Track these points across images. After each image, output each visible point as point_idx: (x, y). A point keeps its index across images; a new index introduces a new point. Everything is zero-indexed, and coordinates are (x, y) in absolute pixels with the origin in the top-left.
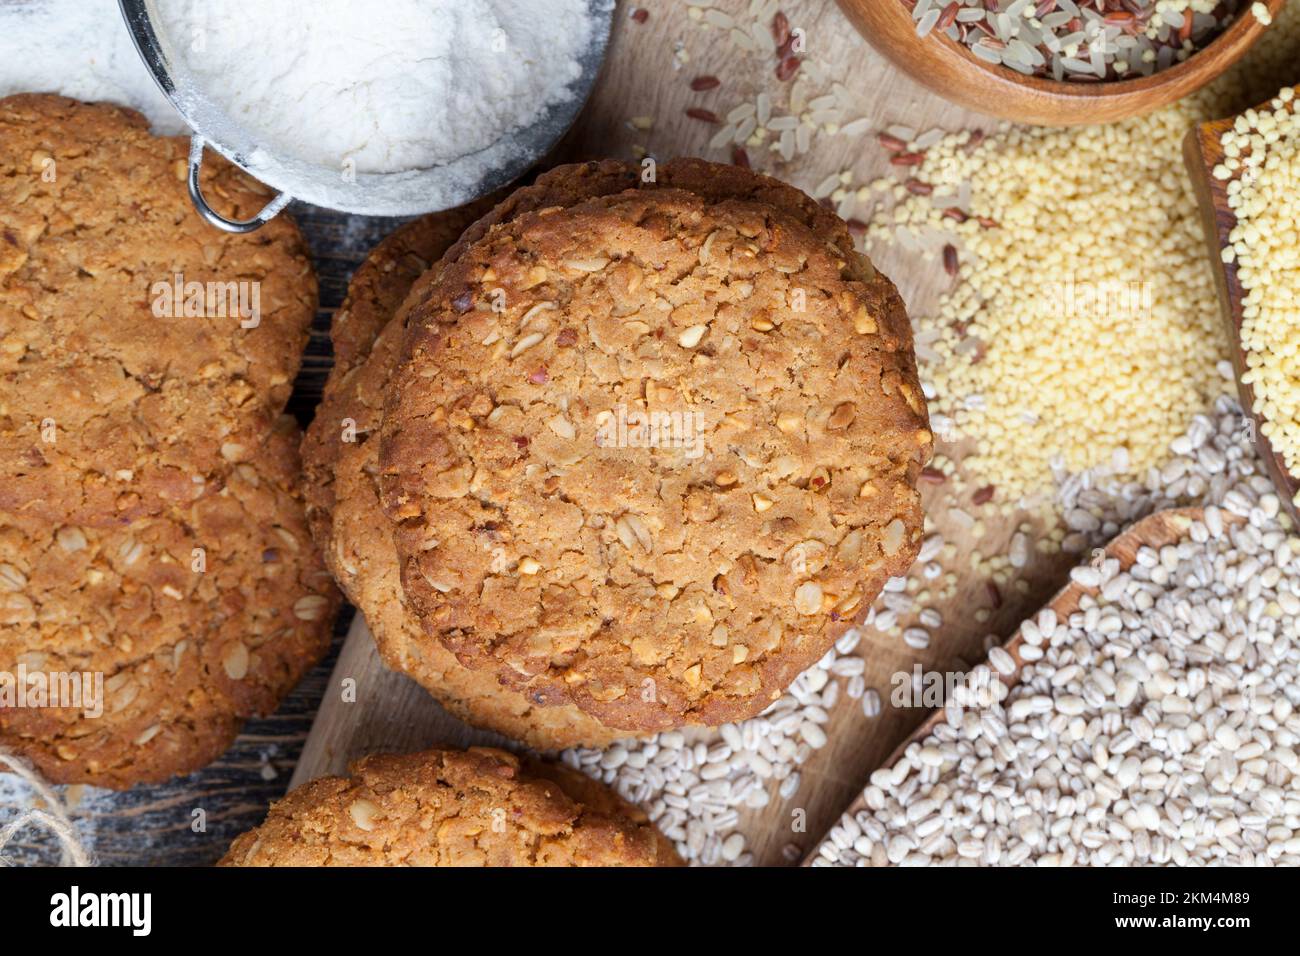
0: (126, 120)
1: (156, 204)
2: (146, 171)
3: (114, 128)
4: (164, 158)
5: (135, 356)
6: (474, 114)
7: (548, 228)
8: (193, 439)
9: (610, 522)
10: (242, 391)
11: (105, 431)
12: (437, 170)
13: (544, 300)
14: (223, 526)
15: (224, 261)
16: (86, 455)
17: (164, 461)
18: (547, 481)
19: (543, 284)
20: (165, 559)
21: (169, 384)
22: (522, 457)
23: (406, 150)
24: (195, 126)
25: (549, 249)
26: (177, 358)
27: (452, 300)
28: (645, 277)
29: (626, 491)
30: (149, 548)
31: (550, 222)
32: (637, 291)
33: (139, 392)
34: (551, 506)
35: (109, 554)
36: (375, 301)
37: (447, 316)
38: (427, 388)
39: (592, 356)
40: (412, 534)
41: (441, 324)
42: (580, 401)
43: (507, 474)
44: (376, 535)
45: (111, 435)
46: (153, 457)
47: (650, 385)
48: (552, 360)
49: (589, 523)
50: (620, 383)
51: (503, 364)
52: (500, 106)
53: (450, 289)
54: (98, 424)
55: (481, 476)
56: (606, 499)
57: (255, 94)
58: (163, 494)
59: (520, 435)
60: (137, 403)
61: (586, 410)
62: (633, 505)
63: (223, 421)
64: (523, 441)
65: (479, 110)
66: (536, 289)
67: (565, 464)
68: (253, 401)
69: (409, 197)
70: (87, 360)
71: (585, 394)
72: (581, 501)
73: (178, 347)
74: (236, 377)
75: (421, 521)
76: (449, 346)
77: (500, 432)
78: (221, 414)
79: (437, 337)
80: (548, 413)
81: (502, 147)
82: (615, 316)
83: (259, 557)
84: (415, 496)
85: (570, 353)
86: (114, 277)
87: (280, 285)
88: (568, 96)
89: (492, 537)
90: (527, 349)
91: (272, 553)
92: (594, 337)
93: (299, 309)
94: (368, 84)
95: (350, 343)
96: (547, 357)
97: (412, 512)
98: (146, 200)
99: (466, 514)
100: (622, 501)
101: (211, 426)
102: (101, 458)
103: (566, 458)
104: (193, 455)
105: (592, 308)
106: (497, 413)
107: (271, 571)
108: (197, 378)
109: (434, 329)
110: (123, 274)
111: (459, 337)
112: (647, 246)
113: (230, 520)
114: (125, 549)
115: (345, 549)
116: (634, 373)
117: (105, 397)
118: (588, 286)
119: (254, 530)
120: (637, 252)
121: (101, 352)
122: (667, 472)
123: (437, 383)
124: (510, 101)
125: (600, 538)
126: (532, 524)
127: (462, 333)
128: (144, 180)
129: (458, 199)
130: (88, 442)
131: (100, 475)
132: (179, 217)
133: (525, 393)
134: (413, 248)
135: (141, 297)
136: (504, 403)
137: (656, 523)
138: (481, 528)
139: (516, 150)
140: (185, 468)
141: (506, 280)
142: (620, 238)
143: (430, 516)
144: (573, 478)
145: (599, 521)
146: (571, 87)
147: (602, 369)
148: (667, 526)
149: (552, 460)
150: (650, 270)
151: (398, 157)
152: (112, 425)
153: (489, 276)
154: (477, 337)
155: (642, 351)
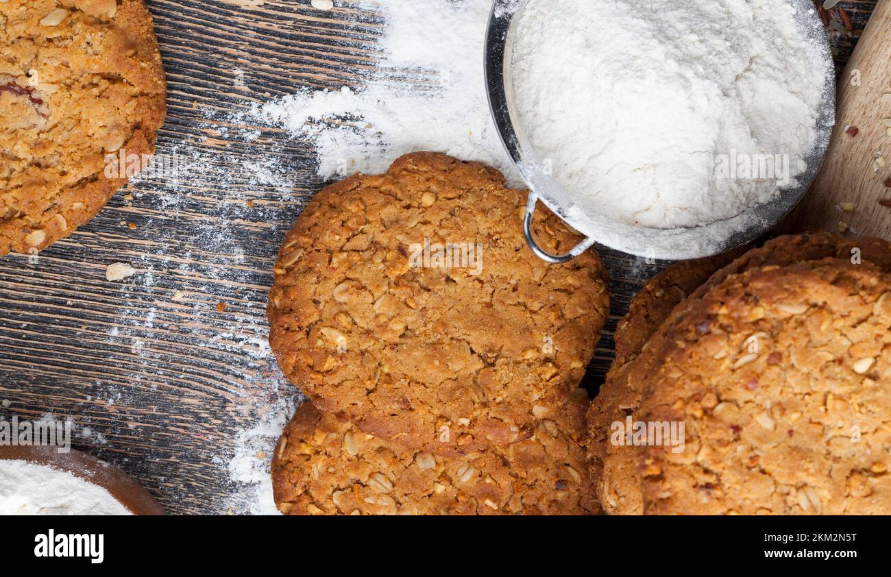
0: (489, 176)
1: (503, 236)
2: (499, 212)
3: (480, 180)
4: (512, 204)
5: (480, 339)
6: (727, 192)
7: (768, 280)
8: (513, 401)
9: (793, 491)
10: (550, 370)
11: (454, 390)
12: (698, 229)
13: (761, 330)
14: (530, 462)
15: (546, 279)
16: (439, 405)
17: (491, 415)
18: (752, 459)
19: (761, 320)
20: (488, 481)
21: (500, 361)
22: (736, 440)
23: (677, 214)
24: (531, 187)
25: (768, 296)
26: (508, 344)
27: (696, 325)
28: (833, 320)
29: (806, 470)
30: (478, 472)
31: (769, 277)
32: (827, 330)
33: (479, 365)
34: (752, 476)
35: (450, 473)
36: (647, 317)
37: (692, 336)
38: (672, 385)
39: (791, 373)
40: (653, 486)
41: (686, 341)
42: (779, 404)
43: (723, 450)
44: (632, 481)
45: (458, 393)
46: (485, 411)
47: (830, 397)
48: (762, 373)
49: (778, 490)
50: (809, 394)
51: (728, 373)
52: (746, 188)
53: (695, 317)
54: (449, 384)
55: (705, 451)
56: (791, 475)
57: (576, 166)
58: (489, 437)
59: (735, 423)
60: (477, 372)
61: (783, 410)
62: (810, 480)
63: (535, 390)
64: (737, 429)
65: (731, 190)
66: (756, 323)
67: (766, 447)
68: (557, 378)
69: (677, 247)
70: (446, 340)
71: (784, 399)
72: (774, 475)
73: (509, 336)
74: (547, 360)
75: (660, 478)
76: (691, 357)
77: (721, 421)
78: (534, 385)
79: (683, 350)
80: (756, 411)
81: (746, 217)
82: (810, 346)
83: (553, 485)
84: (658, 460)
85: (776, 370)
86: (470, 284)
87: (584, 299)
88: (796, 184)
89: (709, 494)
90: (746, 364)
91: (562, 483)
92: (793, 360)
93: (594, 317)
94: (655, 166)
95: (627, 345)
96: (759, 371)
97: (655, 471)
98: (497, 233)
99: (692, 476)
100: (803, 477)
101: (526, 393)
102: (449, 409)
103: (766, 443)
104: (512, 412)
105: (794, 339)
106: (720, 407)
107: (560, 495)
108: (520, 359)
109: (681, 344)
110: (476, 282)
111: (698, 351)
112: (837, 299)
113: (534, 457)
114: (461, 471)
115: (610, 488)
116: (820, 388)
117: (456, 366)
118: (792, 323)
119: (551, 466)
120: (829, 302)
121: (456, 335)
122: (837, 460)
123: (680, 382)
124: (754, 185)
125: (785, 502)
126: (738, 487)
127: (701, 349)
128: (497, 218)
129: (710, 251)
130: (441, 397)
131: (448, 420)
132: (519, 245)
133: (741, 395)
134: (678, 281)
135: (487, 299)
136: (726, 401)
137: (826, 494)
138: (702, 487)
139: (755, 219)
140: (506, 420)
141: (735, 315)
142: (818, 292)
143: (667, 475)
144: (770, 457)
145: (786, 489)
146: (798, 178)
147: (797, 383)
148: (834, 497)
149: (756, 444)
150: (837, 315)
151: (671, 219)
152: (459, 386)
153: (723, 311)
154: (711, 353)
155: (826, 372)
